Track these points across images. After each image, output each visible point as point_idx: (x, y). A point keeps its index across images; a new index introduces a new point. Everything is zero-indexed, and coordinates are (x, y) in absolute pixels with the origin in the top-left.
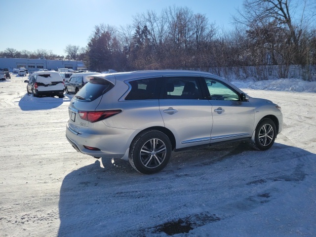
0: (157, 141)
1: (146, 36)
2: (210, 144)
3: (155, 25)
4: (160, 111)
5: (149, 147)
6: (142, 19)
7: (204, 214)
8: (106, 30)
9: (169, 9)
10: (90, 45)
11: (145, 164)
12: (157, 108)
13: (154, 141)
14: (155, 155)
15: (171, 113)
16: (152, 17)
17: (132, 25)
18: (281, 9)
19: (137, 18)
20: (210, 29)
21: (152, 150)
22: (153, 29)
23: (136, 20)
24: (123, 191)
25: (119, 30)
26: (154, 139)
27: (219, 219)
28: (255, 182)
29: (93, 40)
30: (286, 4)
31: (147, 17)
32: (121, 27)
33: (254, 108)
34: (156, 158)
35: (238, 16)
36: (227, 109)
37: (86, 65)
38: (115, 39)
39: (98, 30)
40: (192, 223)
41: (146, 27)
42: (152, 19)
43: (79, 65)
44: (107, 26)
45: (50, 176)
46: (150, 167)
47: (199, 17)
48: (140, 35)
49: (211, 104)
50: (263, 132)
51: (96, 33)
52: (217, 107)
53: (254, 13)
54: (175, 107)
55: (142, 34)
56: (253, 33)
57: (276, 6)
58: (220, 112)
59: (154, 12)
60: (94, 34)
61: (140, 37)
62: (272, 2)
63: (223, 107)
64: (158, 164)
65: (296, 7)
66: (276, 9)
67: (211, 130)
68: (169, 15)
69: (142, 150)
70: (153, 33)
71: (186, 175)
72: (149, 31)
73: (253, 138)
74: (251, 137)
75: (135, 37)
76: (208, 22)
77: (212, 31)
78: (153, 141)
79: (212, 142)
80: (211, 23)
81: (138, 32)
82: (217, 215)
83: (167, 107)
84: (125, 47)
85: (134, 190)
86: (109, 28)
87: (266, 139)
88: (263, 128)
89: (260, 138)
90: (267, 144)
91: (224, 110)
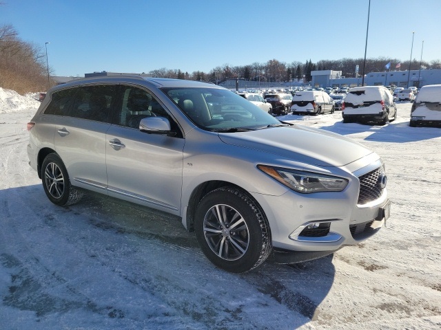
0: (56, 167)
4: (55, 130)
5: (50, 170)
11: (49, 189)
13: (53, 166)
14: (56, 183)
15: (64, 135)
21: (53, 176)
33: (185, 154)
34: (56, 187)
36: (130, 145)
49: (106, 131)
52: (113, 137)
54: (67, 128)
58: (118, 145)
63: (123, 140)
64: (59, 195)
87: (222, 242)
88: (213, 210)
89: (208, 232)
90: (229, 257)
91: (124, 146)
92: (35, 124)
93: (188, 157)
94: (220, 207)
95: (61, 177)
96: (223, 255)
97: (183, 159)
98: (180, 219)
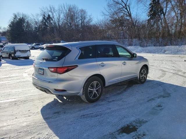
0: (96, 82)
1: (50, 21)
2: (121, 82)
3: (54, 14)
4: (97, 65)
6: (46, 11)
7: (137, 120)
8: (21, 17)
9: (63, 5)
10: (10, 26)
11: (91, 97)
12: (95, 63)
14: (95, 91)
16: (52, 9)
17: (40, 14)
18: (126, 9)
19: (43, 9)
20: (89, 18)
21: (94, 88)
22: (53, 17)
23: (42, 11)
24: (85, 114)
25: (30, 17)
26: (95, 82)
27: (146, 122)
28: (150, 100)
29: (12, 23)
30: (129, 6)
31: (50, 9)
32: (32, 15)
34: (96, 92)
35: (105, 11)
37: (8, 39)
38: (28, 22)
39: (16, 16)
40: (135, 125)
41: (49, 15)
42: (52, 10)
43: (2, 39)
44: (22, 14)
45: (29, 111)
46: (93, 98)
47: (82, 11)
48: (46, 20)
49: (121, 60)
50: (142, 74)
51: (14, 18)
52: (123, 61)
53: (113, 10)
54: (105, 62)
55: (47, 19)
56: (113, 21)
57: (124, 7)
58: (124, 64)
59: (53, 7)
60: (13, 18)
61: (46, 22)
62: (122, 5)
63: (126, 61)
64: (97, 96)
65: (134, 8)
66: (124, 9)
67: (121, 74)
68: (63, 9)
69: (89, 89)
70: (53, 19)
71: (113, 101)
72: (51, 18)
73: (138, 78)
74: (137, 77)
75: (42, 22)
76: (88, 14)
77: (90, 19)
78: (94, 82)
80: (89, 15)
81: (44, 18)
82: (145, 120)
83: (100, 63)
84: (36, 28)
85: (90, 113)
86: (23, 15)
91: (126, 63)
92: (77, 66)
97: (138, 62)
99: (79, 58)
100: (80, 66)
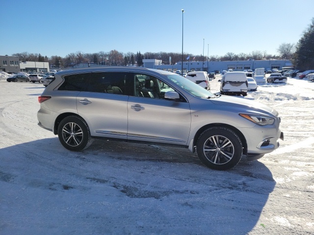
2: (127, 140)
5: (69, 128)
11: (66, 140)
13: (72, 124)
15: (86, 103)
29: (307, 35)
33: (192, 111)
34: (74, 139)
36: (148, 107)
37: (294, 63)
43: (287, 64)
49: (128, 100)
50: (211, 145)
51: (312, 27)
52: (134, 104)
54: (89, 99)
58: (138, 108)
63: (142, 105)
67: (127, 126)
73: (190, 148)
79: (129, 138)
83: (83, 98)
87: (217, 155)
88: (210, 140)
89: (206, 152)
90: (220, 163)
91: (143, 108)
92: (50, 97)
93: (193, 113)
94: (215, 138)
95: (81, 131)
96: (217, 162)
98: (187, 147)
99: (59, 89)
100: (53, 98)
